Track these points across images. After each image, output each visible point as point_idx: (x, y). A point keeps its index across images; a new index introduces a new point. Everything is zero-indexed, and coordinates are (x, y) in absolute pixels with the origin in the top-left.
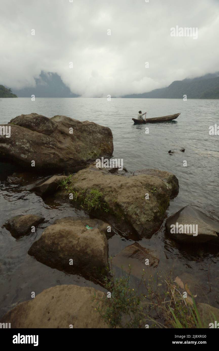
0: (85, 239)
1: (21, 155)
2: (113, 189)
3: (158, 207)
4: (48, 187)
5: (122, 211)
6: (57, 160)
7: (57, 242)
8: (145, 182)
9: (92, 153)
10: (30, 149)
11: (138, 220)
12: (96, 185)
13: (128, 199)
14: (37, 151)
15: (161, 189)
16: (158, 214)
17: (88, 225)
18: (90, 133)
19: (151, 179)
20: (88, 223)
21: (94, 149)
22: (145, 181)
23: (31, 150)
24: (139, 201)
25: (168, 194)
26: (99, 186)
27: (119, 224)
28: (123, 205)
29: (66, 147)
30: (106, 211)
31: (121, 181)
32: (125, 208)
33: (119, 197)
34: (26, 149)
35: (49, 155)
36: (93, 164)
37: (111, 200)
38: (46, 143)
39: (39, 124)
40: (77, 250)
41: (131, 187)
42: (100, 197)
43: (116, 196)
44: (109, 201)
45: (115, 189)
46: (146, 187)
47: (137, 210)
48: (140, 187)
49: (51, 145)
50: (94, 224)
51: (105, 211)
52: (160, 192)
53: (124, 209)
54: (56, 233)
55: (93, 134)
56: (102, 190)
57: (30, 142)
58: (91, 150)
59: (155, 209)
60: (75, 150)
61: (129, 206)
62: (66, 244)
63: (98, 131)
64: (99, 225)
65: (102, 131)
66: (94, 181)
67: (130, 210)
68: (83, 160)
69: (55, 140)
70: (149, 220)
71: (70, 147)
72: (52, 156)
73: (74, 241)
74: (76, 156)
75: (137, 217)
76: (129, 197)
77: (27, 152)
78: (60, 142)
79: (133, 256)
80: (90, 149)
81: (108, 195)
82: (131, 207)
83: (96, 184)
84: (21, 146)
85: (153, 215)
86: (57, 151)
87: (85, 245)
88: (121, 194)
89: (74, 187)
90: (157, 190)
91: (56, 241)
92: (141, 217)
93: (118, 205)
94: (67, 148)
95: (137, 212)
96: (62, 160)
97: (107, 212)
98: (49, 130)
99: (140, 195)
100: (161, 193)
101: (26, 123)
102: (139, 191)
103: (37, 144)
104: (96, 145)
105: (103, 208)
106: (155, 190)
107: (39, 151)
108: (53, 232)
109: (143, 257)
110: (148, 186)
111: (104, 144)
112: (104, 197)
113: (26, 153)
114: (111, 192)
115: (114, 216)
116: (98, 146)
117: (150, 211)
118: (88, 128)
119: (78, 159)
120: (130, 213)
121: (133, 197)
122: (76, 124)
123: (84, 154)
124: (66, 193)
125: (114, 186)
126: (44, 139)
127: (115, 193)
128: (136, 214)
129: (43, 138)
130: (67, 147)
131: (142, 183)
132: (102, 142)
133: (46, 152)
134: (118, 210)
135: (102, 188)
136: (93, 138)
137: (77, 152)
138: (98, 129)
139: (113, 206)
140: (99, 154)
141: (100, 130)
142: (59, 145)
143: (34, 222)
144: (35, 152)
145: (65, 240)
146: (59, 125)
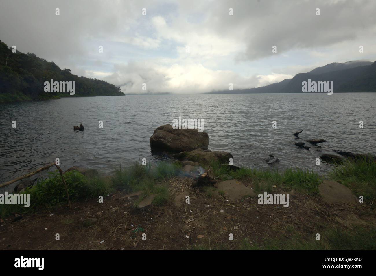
1: (168, 144)
9: (197, 145)
10: (171, 141)
18: (197, 135)
21: (198, 143)
29: (185, 141)
38: (177, 139)
45: (204, 155)
49: (179, 140)
56: (200, 155)
57: (171, 139)
65: (203, 134)
68: (193, 148)
69: (181, 138)
71: (187, 141)
72: (179, 145)
74: (190, 146)
77: (170, 143)
80: (196, 143)
84: (168, 140)
86: (182, 143)
89: (190, 155)
93: (204, 159)
96: (183, 147)
98: (179, 134)
103: (173, 139)
104: (199, 141)
123: (193, 145)
126: (176, 137)
132: (203, 140)
133: (177, 143)
136: (198, 137)
137: (190, 144)
140: (201, 146)
142: (182, 140)
144: (173, 143)
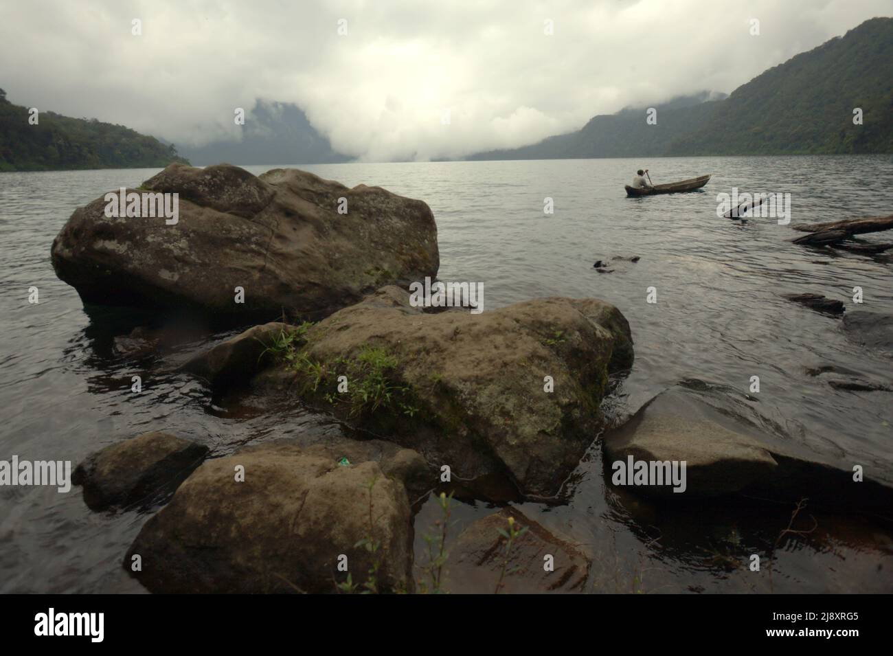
0: (327, 492)
1: (160, 273)
2: (429, 344)
3: (572, 388)
4: (229, 352)
5: (458, 407)
6: (270, 286)
7: (229, 510)
8: (529, 318)
9: (377, 269)
10: (187, 255)
11: (510, 432)
12: (377, 336)
13: (476, 368)
14: (210, 261)
15: (577, 333)
16: (576, 413)
17: (348, 458)
18: (370, 214)
19: (546, 308)
20: (348, 451)
21: (381, 259)
22: (529, 315)
23: (192, 257)
24: (512, 371)
25: (602, 354)
26: (387, 338)
27: (451, 452)
28: (461, 386)
29: (298, 250)
30: (409, 414)
31: (455, 320)
32: (468, 396)
33: (449, 365)
34: (176, 254)
35: (248, 273)
36: (377, 293)
37: (423, 376)
38: (238, 240)
39: (221, 188)
40: (298, 535)
41: (484, 333)
42: (388, 371)
43: (438, 363)
44: (418, 380)
45: (435, 342)
46: (533, 331)
47: (507, 400)
48: (513, 331)
49: (253, 246)
50: (369, 454)
51: (408, 412)
52: (575, 344)
53: (466, 399)
54: (227, 479)
55: (380, 218)
56: (395, 349)
57: (189, 236)
58: (372, 261)
59: (565, 396)
60: (326, 261)
61: (481, 389)
62: (260, 514)
63: (394, 209)
64: (385, 457)
65: (404, 211)
66: (375, 327)
67: (482, 400)
68: (350, 288)
69: (266, 231)
70: (547, 431)
71: (312, 252)
73: (287, 501)
74: (328, 278)
75: (509, 422)
76: (481, 361)
77: (180, 265)
78: (281, 237)
79: (498, 550)
80: (369, 258)
81: (415, 363)
82: (487, 392)
83: (379, 334)
84: (162, 245)
85: (560, 413)
86: (272, 262)
87: (323, 514)
88: (453, 357)
89: (312, 351)
90: (567, 337)
91: (224, 509)
92: (522, 423)
93: (445, 391)
94: (302, 255)
95: (507, 407)
97: (412, 415)
98: (249, 205)
99: (515, 354)
100: (578, 345)
101: (183, 184)
102: (509, 344)
103: (210, 241)
104: (387, 247)
105: (401, 404)
106: (561, 337)
107: (218, 262)
108: (216, 478)
109: (534, 553)
110: (539, 328)
111: (410, 246)
112: (403, 369)
113: (175, 265)
114: (423, 353)
115: (436, 426)
116: (392, 251)
117: (550, 401)
118: (363, 202)
119: (335, 285)
120: (485, 412)
121: (491, 361)
122: (331, 191)
123: (354, 272)
124: (288, 371)
125: (435, 335)
126: (233, 229)
127: (436, 354)
128: (505, 414)
129: (231, 225)
130: (303, 252)
131: (518, 321)
132: (406, 240)
133: (237, 264)
134: (447, 406)
135: (397, 345)
136: (379, 229)
137: (332, 267)
138: (392, 205)
139: (430, 393)
140: (398, 273)
141: (398, 208)
142: (278, 245)
143: (165, 455)
144: (204, 265)
145: (255, 502)
146: (279, 193)
